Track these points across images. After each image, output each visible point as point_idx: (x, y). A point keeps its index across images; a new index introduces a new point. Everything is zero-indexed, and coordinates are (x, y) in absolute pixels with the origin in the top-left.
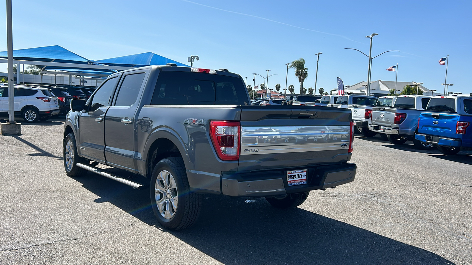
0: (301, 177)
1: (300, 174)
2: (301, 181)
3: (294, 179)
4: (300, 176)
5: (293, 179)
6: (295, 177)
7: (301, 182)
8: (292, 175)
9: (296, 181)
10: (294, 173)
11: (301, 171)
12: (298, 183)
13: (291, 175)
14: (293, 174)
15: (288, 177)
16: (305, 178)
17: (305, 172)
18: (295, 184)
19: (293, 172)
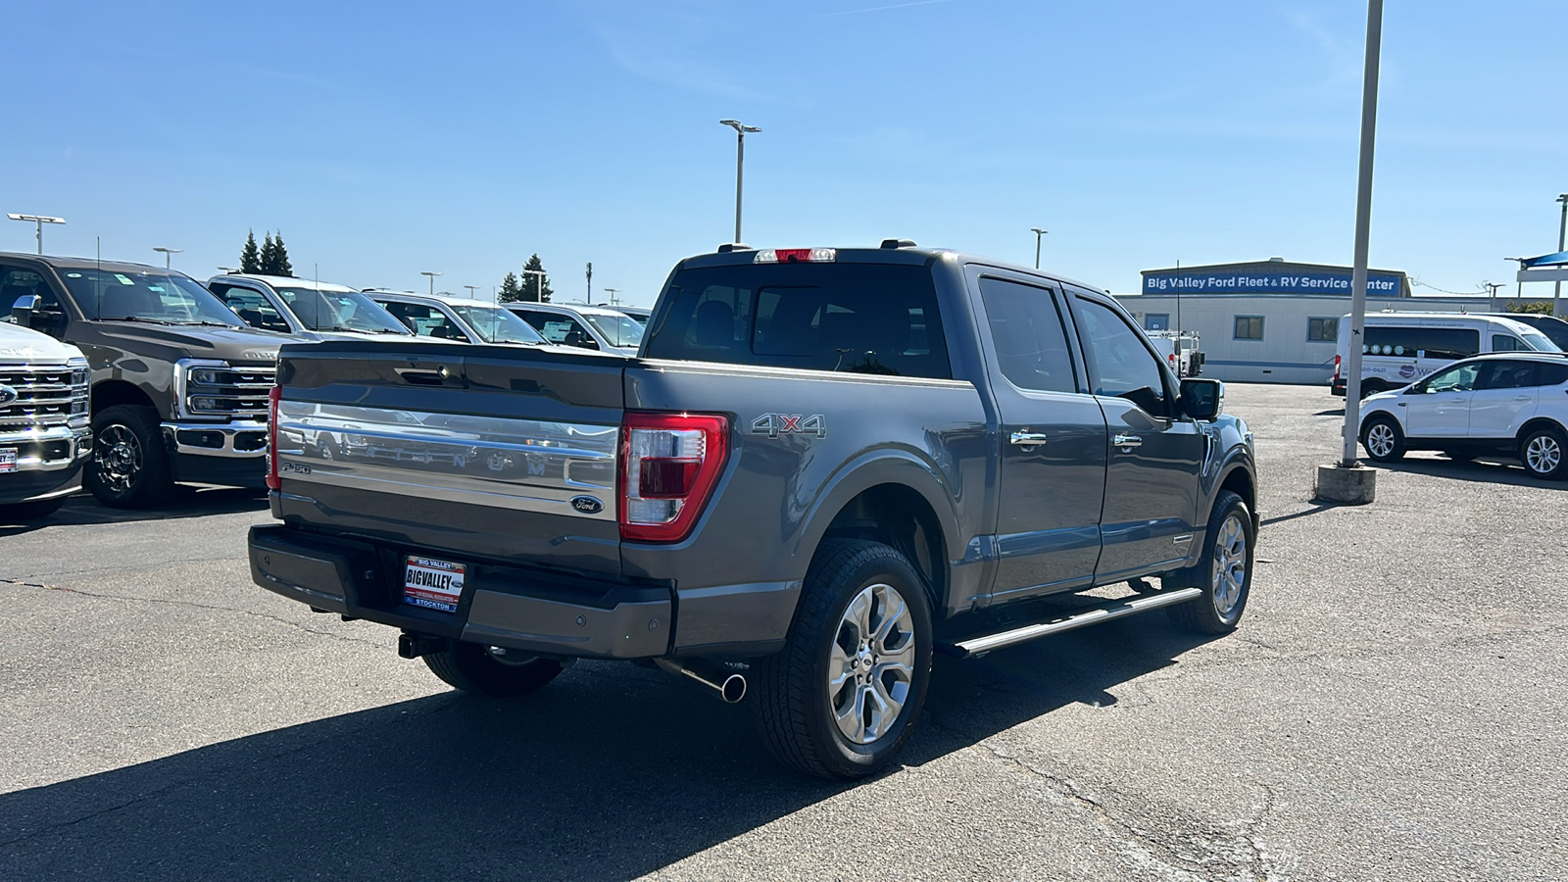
0: (445, 585)
1: (444, 577)
2: (445, 599)
3: (425, 588)
4: (443, 582)
5: (421, 587)
6: (428, 579)
7: (446, 603)
8: (420, 572)
9: (431, 596)
10: (422, 566)
11: (447, 564)
12: (434, 604)
13: (418, 569)
14: (422, 570)
15: (410, 576)
16: (458, 592)
17: (458, 571)
18: (427, 604)
19: (421, 562)
